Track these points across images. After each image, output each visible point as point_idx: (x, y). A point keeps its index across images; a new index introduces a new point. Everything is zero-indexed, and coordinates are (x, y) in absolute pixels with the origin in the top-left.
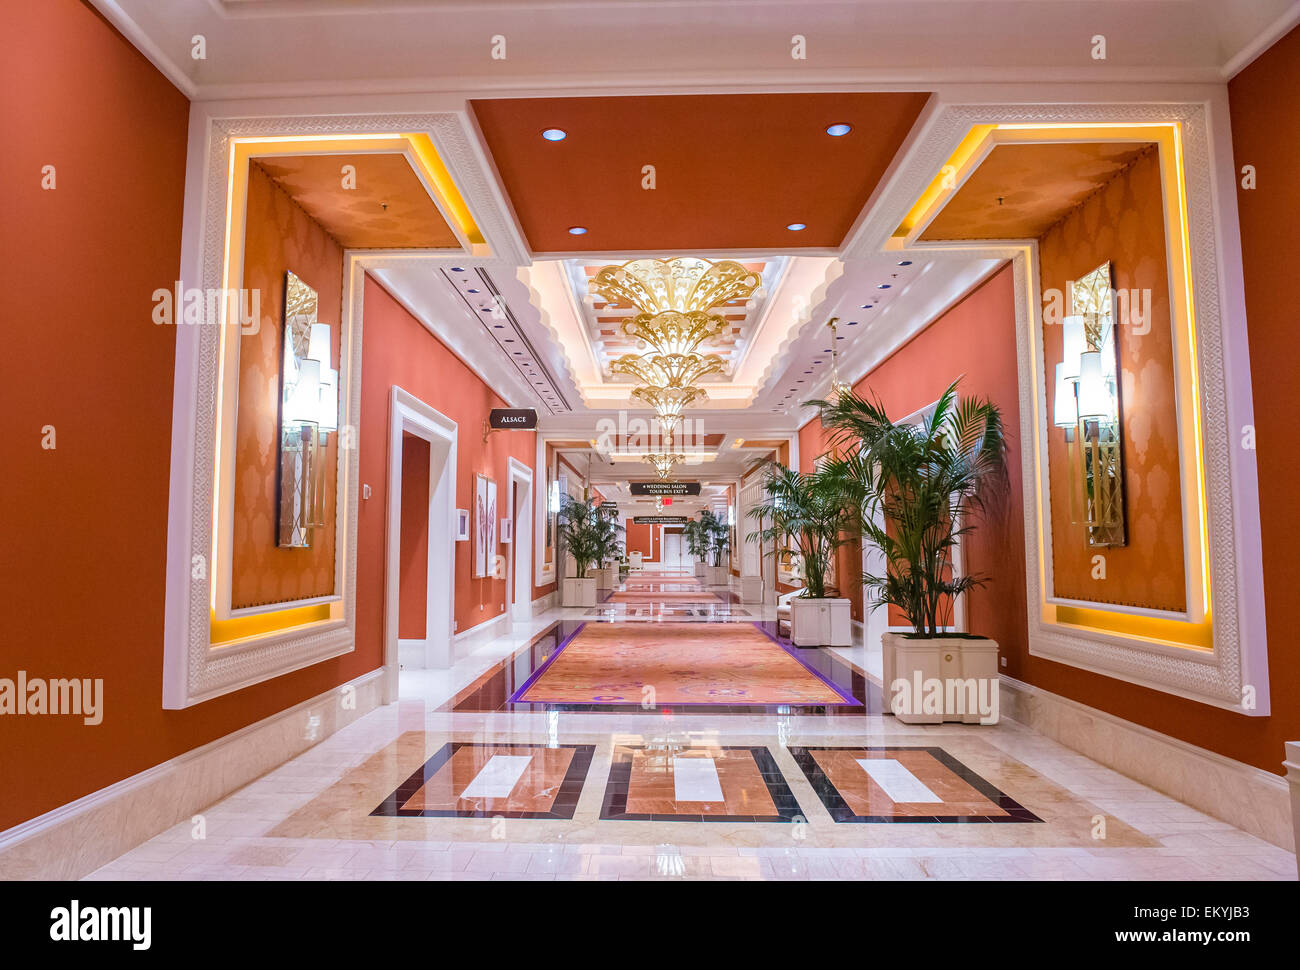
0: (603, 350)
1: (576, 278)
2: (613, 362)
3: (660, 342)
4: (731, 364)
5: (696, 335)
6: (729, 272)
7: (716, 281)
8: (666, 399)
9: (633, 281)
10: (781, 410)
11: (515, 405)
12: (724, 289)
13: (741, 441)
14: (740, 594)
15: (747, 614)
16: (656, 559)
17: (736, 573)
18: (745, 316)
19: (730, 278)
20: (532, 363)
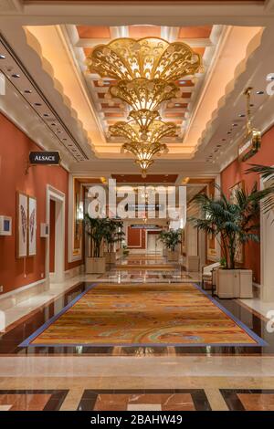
0: (104, 119)
1: (78, 57)
2: (110, 127)
3: (135, 102)
4: (182, 130)
5: (158, 97)
6: (180, 52)
7: (172, 59)
8: (142, 150)
9: (116, 58)
10: (211, 160)
11: (47, 149)
12: (177, 66)
13: (187, 179)
14: (187, 267)
15: (190, 278)
16: (143, 247)
17: (184, 255)
18: (190, 94)
19: (181, 57)
20: (57, 124)
